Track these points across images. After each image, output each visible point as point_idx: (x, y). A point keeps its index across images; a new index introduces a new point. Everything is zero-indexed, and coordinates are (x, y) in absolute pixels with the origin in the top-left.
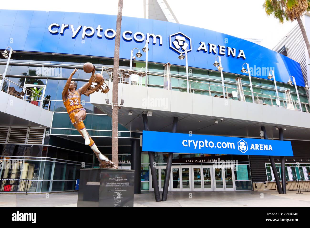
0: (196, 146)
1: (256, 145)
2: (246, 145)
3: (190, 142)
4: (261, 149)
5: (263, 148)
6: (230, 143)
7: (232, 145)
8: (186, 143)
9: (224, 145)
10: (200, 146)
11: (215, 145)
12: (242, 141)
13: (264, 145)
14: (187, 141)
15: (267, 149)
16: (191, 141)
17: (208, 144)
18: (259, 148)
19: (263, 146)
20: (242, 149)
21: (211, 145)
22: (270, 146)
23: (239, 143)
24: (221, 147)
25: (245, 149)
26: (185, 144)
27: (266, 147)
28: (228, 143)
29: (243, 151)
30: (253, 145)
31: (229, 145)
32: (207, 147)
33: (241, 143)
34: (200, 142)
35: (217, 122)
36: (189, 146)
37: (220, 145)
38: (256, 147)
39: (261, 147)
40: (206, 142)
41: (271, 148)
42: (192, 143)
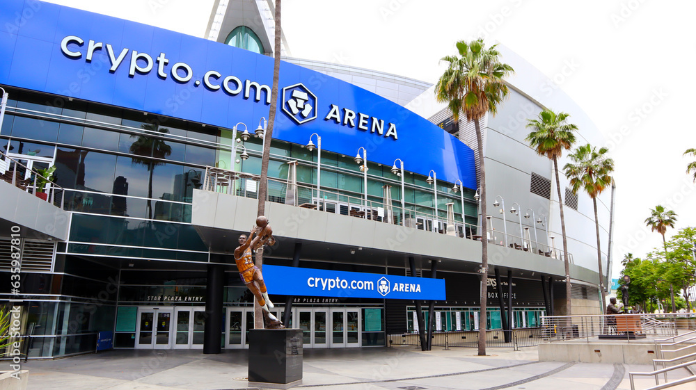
0: (324, 285)
1: (401, 284)
2: (387, 285)
3: (317, 280)
4: (406, 291)
5: (409, 289)
6: (368, 282)
7: (371, 284)
8: (312, 282)
9: (360, 285)
10: (330, 286)
11: (349, 285)
12: (384, 279)
13: (411, 285)
14: (313, 279)
15: (414, 291)
16: (319, 279)
17: (340, 283)
18: (404, 288)
19: (409, 286)
20: (382, 291)
21: (344, 284)
22: (419, 286)
23: (380, 282)
24: (356, 288)
25: (386, 291)
26: (311, 284)
27: (412, 288)
28: (366, 282)
29: (384, 293)
30: (396, 284)
31: (367, 284)
32: (339, 287)
33: (383, 282)
34: (330, 281)
35: (353, 252)
36: (316, 286)
37: (355, 285)
38: (401, 288)
39: (406, 288)
40: (338, 280)
41: (419, 289)
42: (320, 282)
